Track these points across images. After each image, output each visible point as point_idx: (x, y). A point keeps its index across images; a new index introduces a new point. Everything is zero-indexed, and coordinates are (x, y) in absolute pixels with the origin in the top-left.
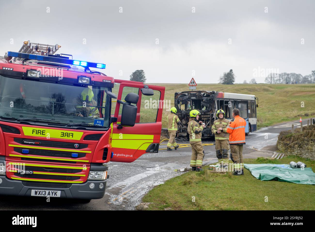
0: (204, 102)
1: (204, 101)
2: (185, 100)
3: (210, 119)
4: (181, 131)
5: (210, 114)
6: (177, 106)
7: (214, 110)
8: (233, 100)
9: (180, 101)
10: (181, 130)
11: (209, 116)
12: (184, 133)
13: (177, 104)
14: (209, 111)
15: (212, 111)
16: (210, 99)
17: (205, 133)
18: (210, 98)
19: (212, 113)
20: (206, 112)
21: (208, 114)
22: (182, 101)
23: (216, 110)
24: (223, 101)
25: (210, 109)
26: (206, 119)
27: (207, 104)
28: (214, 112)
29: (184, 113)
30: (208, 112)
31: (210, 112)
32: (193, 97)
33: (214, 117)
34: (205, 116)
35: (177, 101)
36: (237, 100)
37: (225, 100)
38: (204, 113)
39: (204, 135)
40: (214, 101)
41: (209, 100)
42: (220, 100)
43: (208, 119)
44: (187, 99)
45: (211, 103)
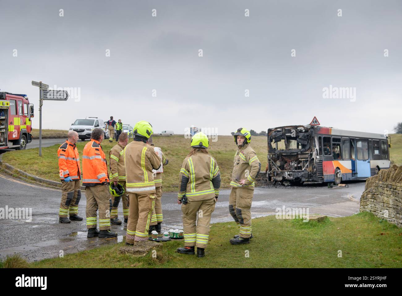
0: (300, 139)
1: (300, 137)
2: (278, 137)
3: (309, 159)
4: (275, 175)
5: (308, 154)
6: (270, 145)
7: (313, 149)
8: (348, 138)
9: (273, 139)
10: (275, 173)
11: (307, 156)
12: (279, 177)
13: (270, 143)
14: (307, 149)
15: (310, 150)
16: (308, 136)
17: (303, 177)
18: (307, 134)
19: (311, 153)
20: (304, 152)
21: (306, 154)
22: (275, 138)
23: (316, 148)
24: (330, 138)
25: (308, 148)
26: (304, 160)
27: (304, 141)
28: (313, 151)
29: (278, 153)
30: (306, 151)
31: (309, 151)
32: (288, 133)
33: (313, 157)
34: (302, 156)
35: (269, 138)
36: (355, 138)
37: (333, 137)
38: (301, 152)
39: (302, 179)
40: (313, 138)
41: (306, 136)
42: (324, 136)
43: (306, 159)
44: (280, 136)
45: (308, 140)
